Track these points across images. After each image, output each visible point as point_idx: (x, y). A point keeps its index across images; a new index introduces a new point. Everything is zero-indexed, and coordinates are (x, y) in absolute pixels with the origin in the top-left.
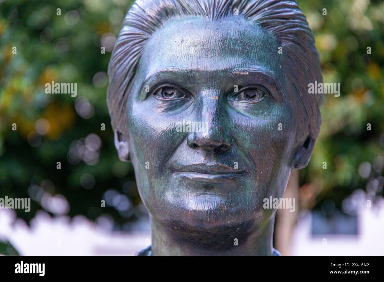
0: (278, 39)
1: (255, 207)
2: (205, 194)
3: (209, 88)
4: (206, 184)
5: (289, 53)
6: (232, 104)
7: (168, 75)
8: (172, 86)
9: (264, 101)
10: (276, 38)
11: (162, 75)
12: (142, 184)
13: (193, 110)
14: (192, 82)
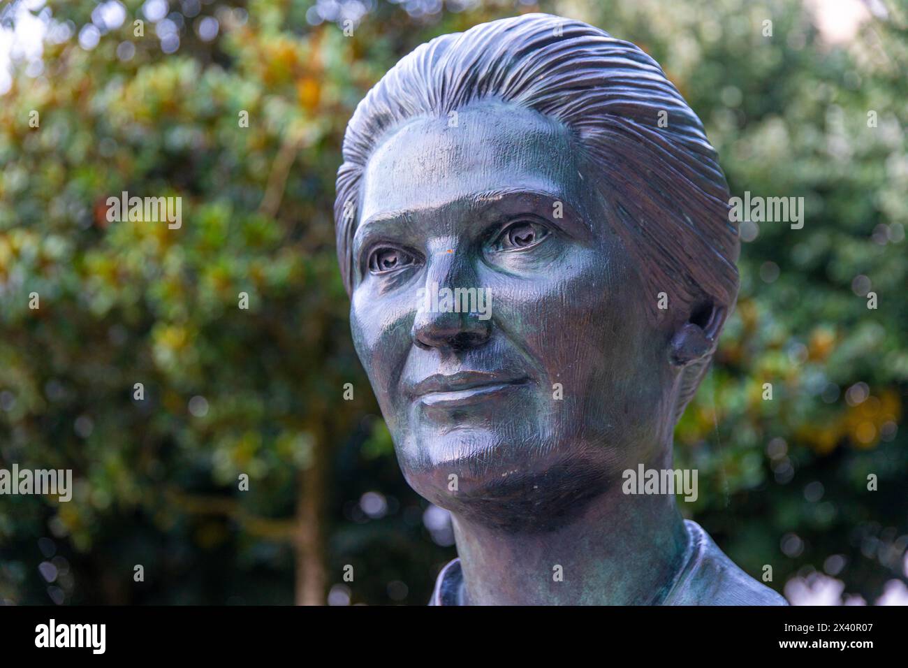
0: (572, 127)
2: (456, 430)
3: (438, 236)
5: (600, 149)
6: (493, 259)
9: (547, 242)
10: (568, 126)
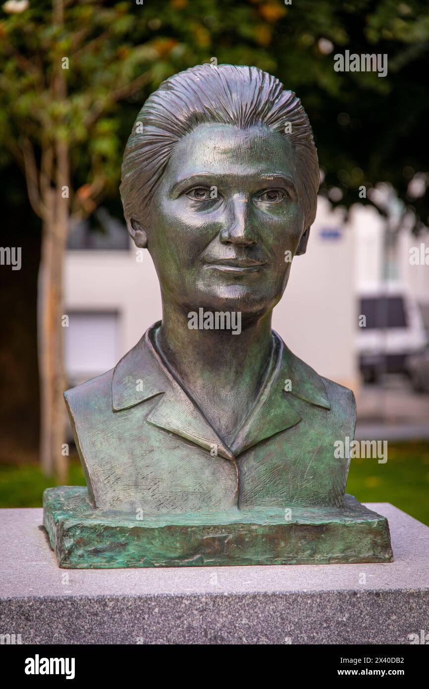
0: (293, 143)
1: (274, 295)
2: (235, 284)
3: (239, 192)
4: (236, 276)
5: (302, 156)
6: (257, 204)
7: (203, 179)
8: (205, 188)
9: (283, 201)
10: (291, 143)
11: (197, 178)
12: (169, 273)
13: (224, 210)
14: (224, 185)
